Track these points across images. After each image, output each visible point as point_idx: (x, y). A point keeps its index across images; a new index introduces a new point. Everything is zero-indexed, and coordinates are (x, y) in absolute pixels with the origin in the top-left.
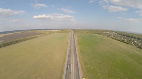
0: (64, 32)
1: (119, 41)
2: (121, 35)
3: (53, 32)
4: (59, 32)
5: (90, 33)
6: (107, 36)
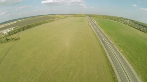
0: (79, 16)
1: (136, 28)
2: (137, 24)
3: (67, 16)
4: (74, 16)
5: (106, 19)
6: (124, 23)
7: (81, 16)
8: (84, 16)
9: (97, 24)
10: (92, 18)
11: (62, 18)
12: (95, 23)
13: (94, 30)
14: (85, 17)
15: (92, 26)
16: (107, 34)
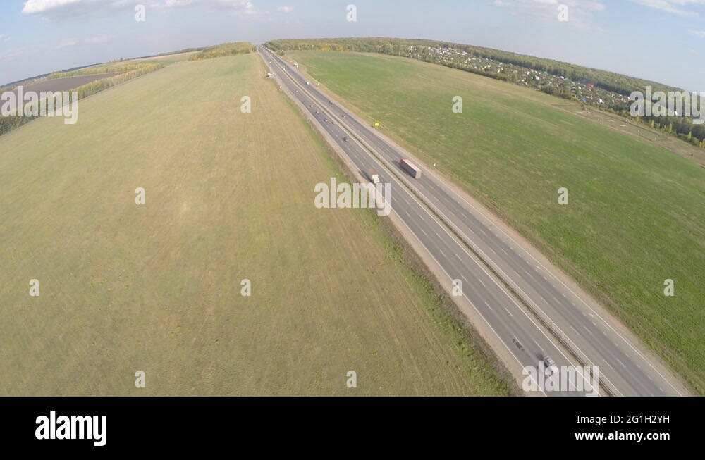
4: (201, 56)
5: (347, 51)
6: (424, 59)
7: (234, 52)
8: (248, 52)
9: (303, 73)
10: (283, 54)
11: (146, 72)
12: (293, 69)
13: (287, 91)
14: (252, 53)
15: (279, 81)
16: (340, 94)
